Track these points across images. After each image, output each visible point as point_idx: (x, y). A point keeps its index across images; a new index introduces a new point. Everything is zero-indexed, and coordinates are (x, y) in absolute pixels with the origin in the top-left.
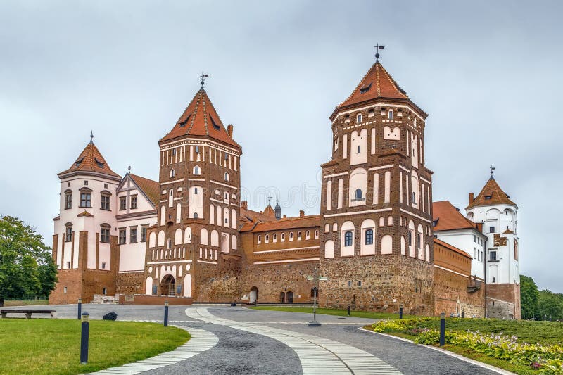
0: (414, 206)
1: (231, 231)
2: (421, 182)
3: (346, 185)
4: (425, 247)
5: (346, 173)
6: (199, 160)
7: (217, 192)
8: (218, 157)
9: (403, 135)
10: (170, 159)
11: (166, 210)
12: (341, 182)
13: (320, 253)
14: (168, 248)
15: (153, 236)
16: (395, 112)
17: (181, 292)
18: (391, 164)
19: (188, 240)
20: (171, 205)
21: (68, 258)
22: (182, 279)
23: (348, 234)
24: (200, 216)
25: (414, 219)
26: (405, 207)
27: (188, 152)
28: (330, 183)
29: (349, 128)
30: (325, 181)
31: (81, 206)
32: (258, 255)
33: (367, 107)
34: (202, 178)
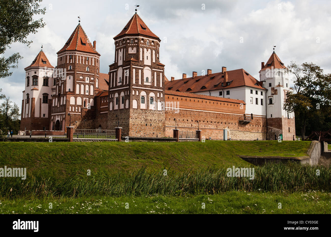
0: (147, 84)
1: (90, 97)
2: (153, 72)
3: (116, 76)
5: (116, 70)
6: (71, 62)
7: (81, 78)
8: (82, 60)
9: (138, 51)
10: (60, 62)
11: (58, 88)
12: (115, 74)
14: (58, 107)
16: (134, 40)
19: (64, 103)
21: (27, 112)
22: (62, 122)
24: (72, 90)
26: (137, 86)
27: (66, 59)
30: (110, 73)
31: (33, 85)
32: (102, 108)
33: (122, 38)
34: (72, 71)
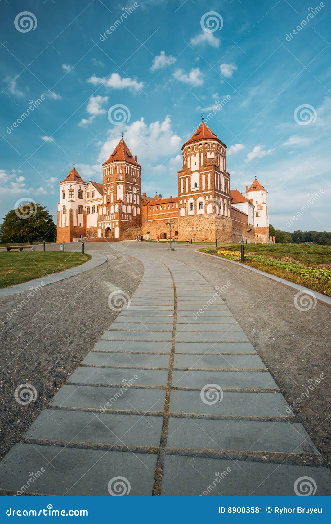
0: (222, 190)
1: (137, 206)
2: (225, 179)
3: (189, 181)
4: (228, 210)
5: (190, 175)
6: (121, 172)
8: (130, 170)
9: (216, 156)
10: (108, 172)
11: (106, 197)
12: (187, 179)
13: (178, 214)
14: (108, 215)
15: (101, 209)
16: (212, 145)
17: (113, 235)
18: (210, 170)
19: (117, 211)
20: (108, 194)
21: (64, 222)
22: (114, 229)
23: (191, 205)
24: (122, 199)
25: (222, 196)
26: (218, 191)
27: (116, 169)
28: (182, 180)
29: (190, 153)
30: (180, 179)
31: (69, 197)
32: (149, 216)
33: (198, 143)
34: (122, 181)
